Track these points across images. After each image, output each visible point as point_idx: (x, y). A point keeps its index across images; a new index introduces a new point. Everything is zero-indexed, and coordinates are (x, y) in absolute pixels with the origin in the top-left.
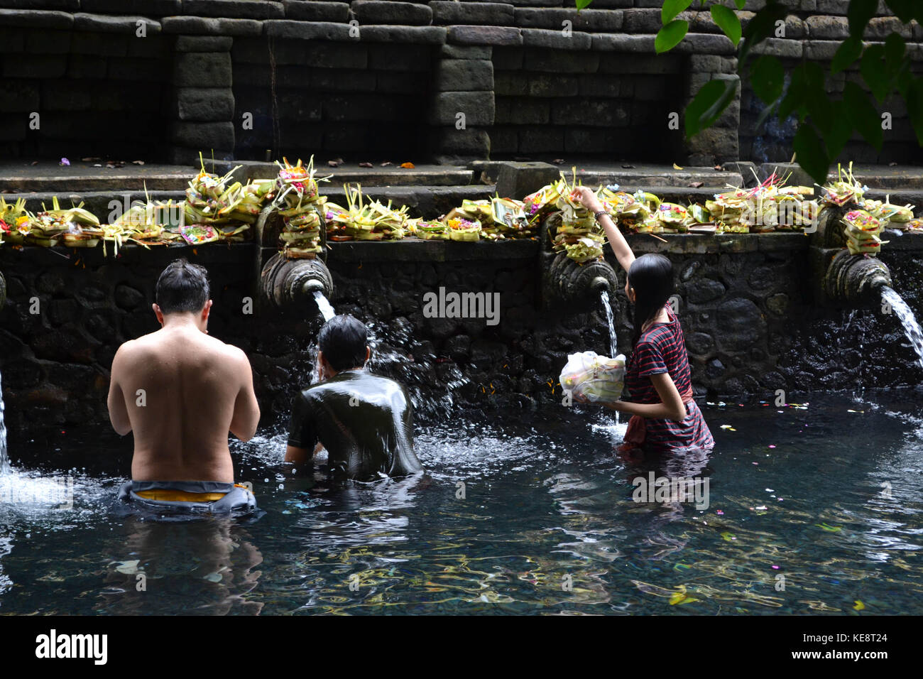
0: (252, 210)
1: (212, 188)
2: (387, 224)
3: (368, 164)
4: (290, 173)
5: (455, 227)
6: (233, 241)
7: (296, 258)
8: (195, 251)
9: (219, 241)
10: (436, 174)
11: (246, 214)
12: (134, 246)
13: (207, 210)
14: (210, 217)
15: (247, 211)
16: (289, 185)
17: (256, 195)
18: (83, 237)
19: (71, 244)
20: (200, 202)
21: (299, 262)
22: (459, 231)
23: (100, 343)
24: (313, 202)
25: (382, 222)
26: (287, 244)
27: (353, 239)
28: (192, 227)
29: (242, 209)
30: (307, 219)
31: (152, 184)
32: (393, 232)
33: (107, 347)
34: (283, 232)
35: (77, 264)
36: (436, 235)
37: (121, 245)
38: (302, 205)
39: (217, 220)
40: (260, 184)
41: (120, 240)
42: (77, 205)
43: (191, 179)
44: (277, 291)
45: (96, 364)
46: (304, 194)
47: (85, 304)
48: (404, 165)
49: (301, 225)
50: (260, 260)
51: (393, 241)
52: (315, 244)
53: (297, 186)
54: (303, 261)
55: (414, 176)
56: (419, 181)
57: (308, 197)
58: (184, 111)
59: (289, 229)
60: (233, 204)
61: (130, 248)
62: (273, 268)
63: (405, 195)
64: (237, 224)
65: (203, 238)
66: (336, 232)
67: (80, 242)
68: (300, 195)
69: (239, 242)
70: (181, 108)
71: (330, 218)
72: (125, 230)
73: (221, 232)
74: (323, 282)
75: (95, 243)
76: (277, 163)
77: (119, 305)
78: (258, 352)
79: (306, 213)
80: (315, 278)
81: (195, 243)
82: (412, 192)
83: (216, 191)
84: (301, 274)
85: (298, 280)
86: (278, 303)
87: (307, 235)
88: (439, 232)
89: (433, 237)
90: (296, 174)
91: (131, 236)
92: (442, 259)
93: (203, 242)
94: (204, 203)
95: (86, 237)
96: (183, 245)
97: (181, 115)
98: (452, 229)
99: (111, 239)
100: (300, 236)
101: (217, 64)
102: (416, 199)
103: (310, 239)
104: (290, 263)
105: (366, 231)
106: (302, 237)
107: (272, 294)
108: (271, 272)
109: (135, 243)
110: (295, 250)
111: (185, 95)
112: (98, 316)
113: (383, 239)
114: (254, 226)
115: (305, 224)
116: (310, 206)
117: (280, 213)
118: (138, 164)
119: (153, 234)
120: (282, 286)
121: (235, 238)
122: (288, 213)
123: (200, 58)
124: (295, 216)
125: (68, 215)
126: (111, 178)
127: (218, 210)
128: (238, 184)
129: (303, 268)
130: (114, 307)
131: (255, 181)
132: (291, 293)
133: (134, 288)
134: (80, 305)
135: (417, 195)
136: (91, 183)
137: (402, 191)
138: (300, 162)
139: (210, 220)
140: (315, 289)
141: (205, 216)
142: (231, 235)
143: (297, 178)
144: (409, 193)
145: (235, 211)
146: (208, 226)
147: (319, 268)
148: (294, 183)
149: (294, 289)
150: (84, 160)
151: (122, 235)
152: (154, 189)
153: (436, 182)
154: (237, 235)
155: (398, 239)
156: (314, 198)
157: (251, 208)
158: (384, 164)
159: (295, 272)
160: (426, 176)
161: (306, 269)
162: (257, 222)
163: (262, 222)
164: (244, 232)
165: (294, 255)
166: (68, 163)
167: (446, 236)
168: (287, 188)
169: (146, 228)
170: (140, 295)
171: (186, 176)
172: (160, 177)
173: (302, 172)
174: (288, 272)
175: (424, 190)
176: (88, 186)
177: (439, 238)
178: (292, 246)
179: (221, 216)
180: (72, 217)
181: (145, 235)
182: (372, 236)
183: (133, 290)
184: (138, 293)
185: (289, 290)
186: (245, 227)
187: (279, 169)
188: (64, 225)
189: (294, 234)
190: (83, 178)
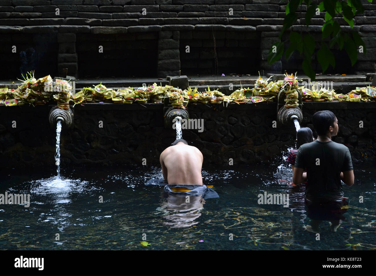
0: (276, 91)
1: (263, 83)
2: (326, 96)
3: (330, 75)
4: (289, 78)
5: (352, 97)
6: (269, 102)
7: (289, 108)
8: (255, 105)
9: (264, 102)
10: (352, 78)
11: (274, 92)
12: (234, 103)
13: (260, 91)
14: (262, 93)
15: (274, 91)
16: (287, 82)
17: (278, 86)
18: (216, 100)
19: (213, 103)
20: (258, 88)
21: (290, 109)
22: (352, 98)
23: (223, 136)
24: (296, 88)
25: (324, 95)
26: (286, 103)
27: (313, 101)
28: (255, 97)
29: (273, 91)
30: (293, 94)
31: (243, 82)
32: (328, 99)
33: (226, 137)
34: (286, 99)
35: (214, 109)
36: (344, 100)
37: (229, 103)
38: (291, 89)
39: (264, 94)
40: (280, 82)
41: (229, 101)
42: (216, 90)
43: (256, 81)
44: (282, 119)
45: (222, 143)
46: (292, 85)
47: (218, 123)
48: (343, 75)
49: (291, 96)
50: (278, 108)
51: (328, 102)
52: (296, 103)
53: (290, 83)
54: (291, 109)
55: (344, 79)
56: (345, 80)
57: (294, 87)
58: (264, 57)
59: (287, 98)
60: (270, 89)
61: (233, 104)
62: (281, 111)
63: (338, 86)
64: (271, 96)
65: (258, 101)
66: (307, 99)
67: (215, 102)
68: (291, 86)
69: (271, 102)
70: (263, 56)
71: (305, 94)
72: (232, 98)
73: (265, 98)
74: (298, 116)
75: (220, 102)
76: (285, 75)
77: (229, 123)
78: (278, 140)
79: (293, 92)
80: (295, 115)
81: (255, 102)
82: (341, 85)
83: (264, 84)
84: (290, 113)
85: (289, 115)
86: (283, 123)
87: (293, 100)
88: (345, 98)
89: (343, 100)
90: (290, 79)
91: (234, 100)
92: (346, 108)
93: (258, 102)
94: (260, 89)
95: (217, 100)
96: (252, 103)
97: (263, 59)
98: (350, 98)
99: (226, 101)
100: (290, 100)
101: (275, 41)
102: (342, 87)
103: (294, 101)
104: (287, 110)
105: (318, 98)
106: (291, 100)
107: (281, 120)
108: (281, 113)
109: (235, 102)
110: (289, 105)
111: (264, 52)
112: (222, 127)
113: (324, 101)
114: (277, 96)
115: (293, 96)
116: (295, 90)
117: (285, 92)
118: (248, 76)
119: (241, 99)
120: (284, 117)
121: (270, 101)
122: (287, 92)
123: (269, 39)
124: (289, 93)
125: (212, 93)
126: (234, 80)
127: (265, 91)
128: (272, 82)
129: (291, 111)
130: (228, 124)
131: (278, 81)
132: (287, 120)
133: (235, 117)
134: (216, 123)
135: (343, 85)
136: (228, 82)
137: (337, 84)
138: (292, 74)
139: (262, 94)
140: (295, 118)
141: (260, 93)
142: (268, 100)
143: (290, 80)
144: (340, 85)
145: (270, 91)
146: (261, 96)
147: (297, 111)
148: (288, 81)
149: (287, 118)
150: (231, 74)
151: (230, 100)
152: (249, 84)
153: (352, 81)
154: (271, 100)
155: (330, 101)
156: (296, 87)
157: (276, 90)
158: (336, 75)
159: (288, 113)
160: (348, 79)
161: (292, 111)
162: (278, 95)
163: (279, 95)
164: (273, 98)
165: (288, 107)
166: (224, 75)
167: (348, 100)
168: (286, 83)
169: (239, 97)
170: (237, 120)
171: (255, 79)
172: (251, 80)
173: (292, 78)
174: (286, 113)
175: (346, 84)
176: (227, 83)
177: (345, 101)
178: (288, 103)
179: (266, 93)
180: (214, 93)
181: (238, 100)
182: (320, 100)
183: (234, 118)
184: (236, 119)
185: (286, 119)
186: (274, 97)
187: (285, 76)
188: (210, 96)
189: (288, 99)
190: (225, 80)
